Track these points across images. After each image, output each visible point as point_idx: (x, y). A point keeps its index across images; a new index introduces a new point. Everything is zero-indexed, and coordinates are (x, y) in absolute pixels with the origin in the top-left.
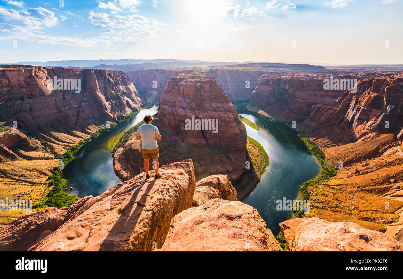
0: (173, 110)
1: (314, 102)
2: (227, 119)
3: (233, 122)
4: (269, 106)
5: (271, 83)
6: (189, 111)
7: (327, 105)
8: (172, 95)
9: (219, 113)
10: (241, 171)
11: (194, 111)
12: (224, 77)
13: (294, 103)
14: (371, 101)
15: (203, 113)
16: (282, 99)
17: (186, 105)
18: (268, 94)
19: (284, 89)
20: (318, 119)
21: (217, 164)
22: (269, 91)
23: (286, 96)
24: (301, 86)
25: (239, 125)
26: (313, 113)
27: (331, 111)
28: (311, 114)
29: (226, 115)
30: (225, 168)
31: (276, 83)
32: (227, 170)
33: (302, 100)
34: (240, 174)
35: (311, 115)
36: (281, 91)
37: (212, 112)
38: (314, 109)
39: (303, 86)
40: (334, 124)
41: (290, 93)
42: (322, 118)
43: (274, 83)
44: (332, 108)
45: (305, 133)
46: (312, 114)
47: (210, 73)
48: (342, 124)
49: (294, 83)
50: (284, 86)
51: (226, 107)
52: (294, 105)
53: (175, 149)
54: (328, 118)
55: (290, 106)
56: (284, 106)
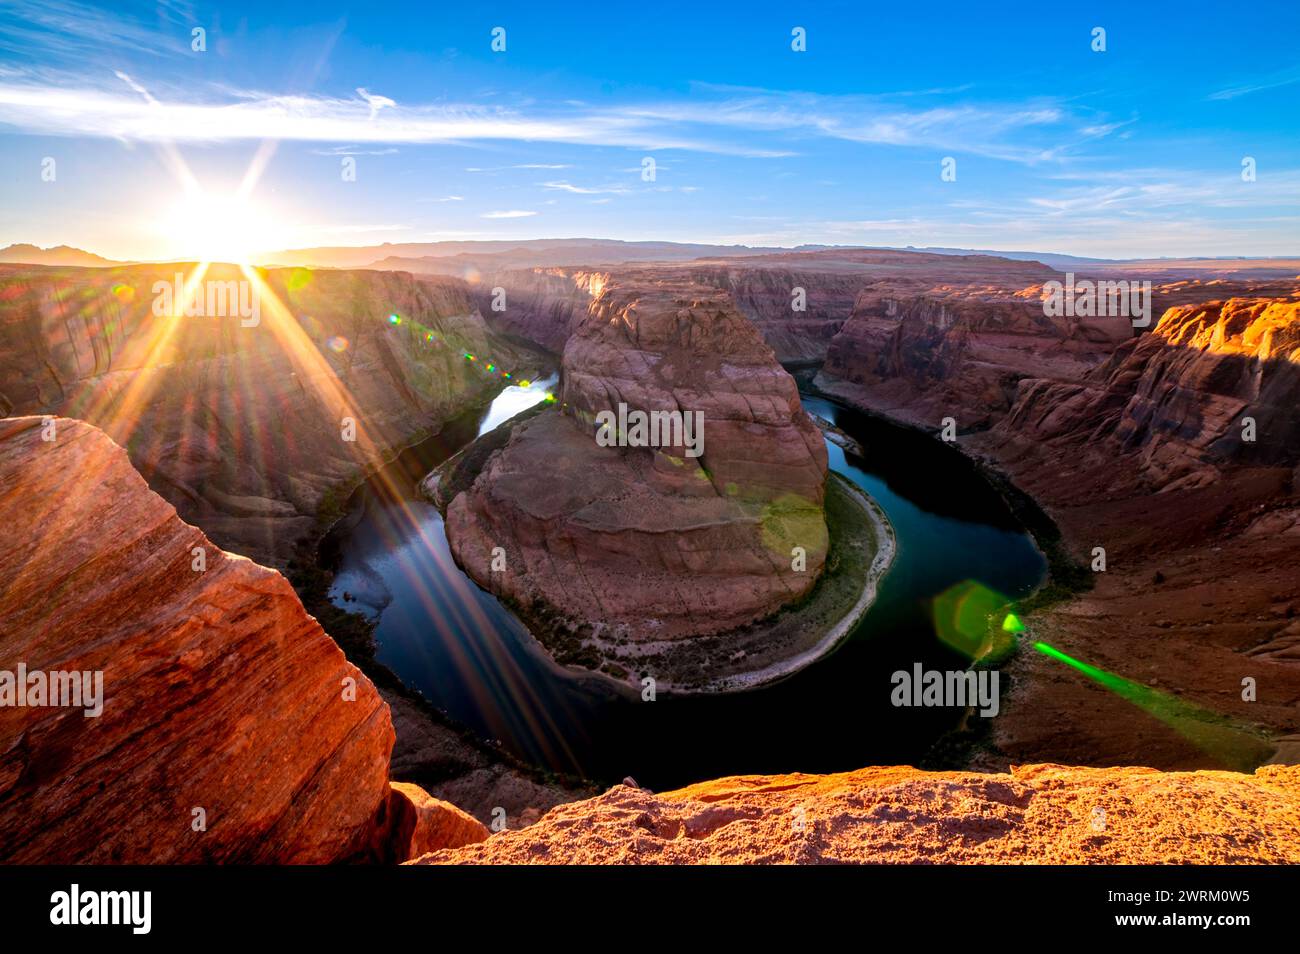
0: (609, 385)
1: (1024, 372)
2: (772, 416)
3: (787, 425)
4: (883, 381)
5: (892, 311)
6: (656, 390)
7: (1066, 381)
8: (603, 342)
9: (748, 397)
10: (815, 570)
11: (671, 391)
12: (746, 290)
13: (961, 374)
14: (1209, 372)
15: (699, 396)
16: (926, 359)
17: (645, 371)
18: (882, 343)
19: (933, 330)
20: (1037, 421)
21: (745, 547)
22: (884, 334)
23: (937, 351)
24: (985, 322)
25: (806, 435)
26: (1023, 403)
27: (1078, 399)
28: (1015, 406)
29: (768, 405)
30: (769, 560)
31: (907, 310)
32: (774, 565)
33: (987, 364)
34: (812, 578)
35: (1015, 410)
36: (924, 334)
37: (726, 394)
38: (1026, 391)
39: (991, 322)
40: (1086, 438)
41: (951, 341)
42: (1048, 419)
43: (900, 310)
44: (1082, 390)
45: (997, 463)
46: (1018, 406)
47: (706, 279)
48: (1112, 437)
49: (965, 312)
50: (934, 322)
51: (765, 379)
52: (961, 379)
53: (619, 499)
54: (1067, 422)
55: (950, 381)
56: (931, 380)
